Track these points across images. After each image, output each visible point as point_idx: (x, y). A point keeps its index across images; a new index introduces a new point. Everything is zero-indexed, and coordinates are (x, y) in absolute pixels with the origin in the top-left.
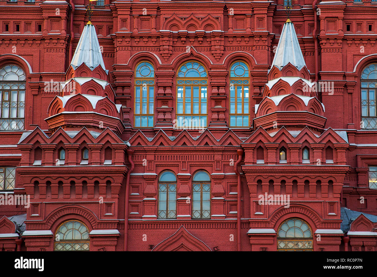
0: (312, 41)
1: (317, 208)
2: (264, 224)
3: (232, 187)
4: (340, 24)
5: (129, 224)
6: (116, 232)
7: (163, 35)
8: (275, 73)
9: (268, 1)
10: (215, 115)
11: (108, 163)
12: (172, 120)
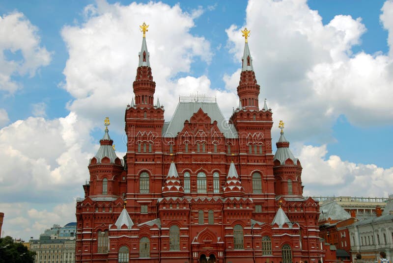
0: (237, 165)
1: (244, 221)
2: (229, 226)
3: (220, 215)
4: (246, 160)
5: (191, 226)
6: (187, 228)
7: (193, 164)
8: (230, 179)
9: (225, 153)
10: (209, 189)
11: (185, 208)
12: (196, 191)
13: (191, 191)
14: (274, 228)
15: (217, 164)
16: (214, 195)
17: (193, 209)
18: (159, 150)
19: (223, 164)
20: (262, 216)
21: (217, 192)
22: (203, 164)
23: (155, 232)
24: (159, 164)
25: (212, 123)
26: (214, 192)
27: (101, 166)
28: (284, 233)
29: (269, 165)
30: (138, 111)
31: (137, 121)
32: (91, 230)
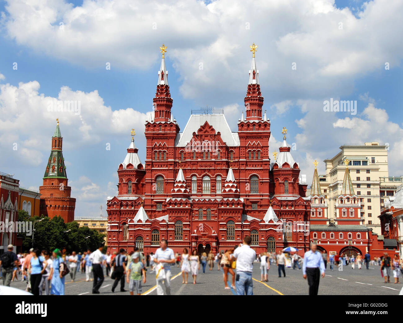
0: (237, 170)
1: (236, 218)
2: (223, 222)
3: (216, 212)
4: (245, 166)
5: (192, 221)
6: (189, 223)
7: (199, 169)
8: (227, 182)
9: (227, 160)
10: (212, 190)
11: (187, 207)
12: (201, 192)
13: (198, 192)
14: (261, 224)
15: (219, 169)
16: (216, 195)
17: (194, 207)
18: (171, 158)
19: (224, 169)
20: (257, 212)
21: (219, 192)
22: (207, 169)
23: (163, 226)
24: (172, 169)
25: (216, 134)
26: (217, 192)
27: (126, 171)
28: (270, 227)
29: (265, 170)
30: (154, 125)
31: (153, 134)
32: (118, 223)
